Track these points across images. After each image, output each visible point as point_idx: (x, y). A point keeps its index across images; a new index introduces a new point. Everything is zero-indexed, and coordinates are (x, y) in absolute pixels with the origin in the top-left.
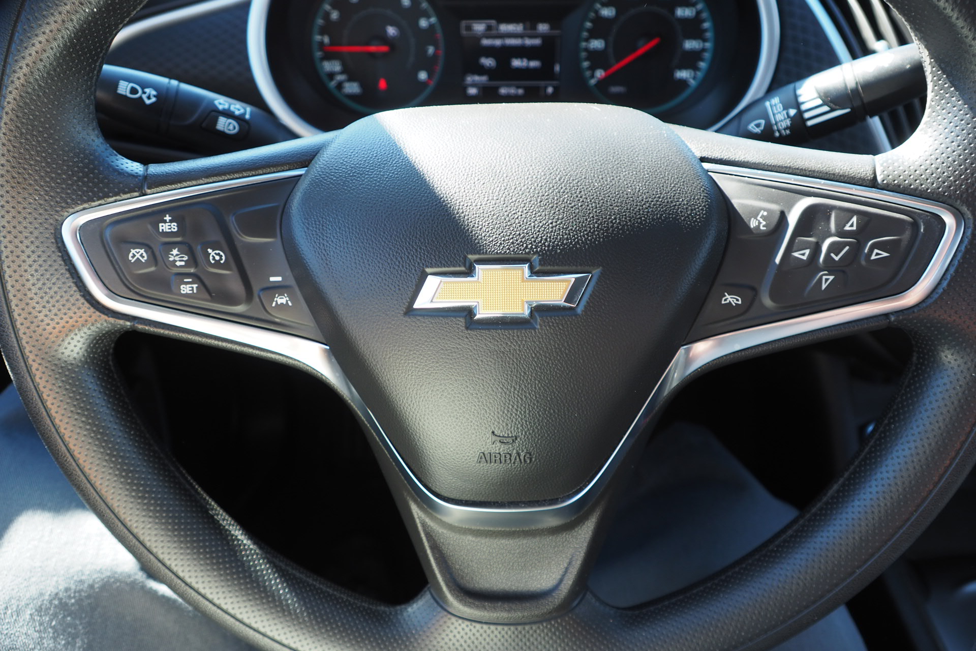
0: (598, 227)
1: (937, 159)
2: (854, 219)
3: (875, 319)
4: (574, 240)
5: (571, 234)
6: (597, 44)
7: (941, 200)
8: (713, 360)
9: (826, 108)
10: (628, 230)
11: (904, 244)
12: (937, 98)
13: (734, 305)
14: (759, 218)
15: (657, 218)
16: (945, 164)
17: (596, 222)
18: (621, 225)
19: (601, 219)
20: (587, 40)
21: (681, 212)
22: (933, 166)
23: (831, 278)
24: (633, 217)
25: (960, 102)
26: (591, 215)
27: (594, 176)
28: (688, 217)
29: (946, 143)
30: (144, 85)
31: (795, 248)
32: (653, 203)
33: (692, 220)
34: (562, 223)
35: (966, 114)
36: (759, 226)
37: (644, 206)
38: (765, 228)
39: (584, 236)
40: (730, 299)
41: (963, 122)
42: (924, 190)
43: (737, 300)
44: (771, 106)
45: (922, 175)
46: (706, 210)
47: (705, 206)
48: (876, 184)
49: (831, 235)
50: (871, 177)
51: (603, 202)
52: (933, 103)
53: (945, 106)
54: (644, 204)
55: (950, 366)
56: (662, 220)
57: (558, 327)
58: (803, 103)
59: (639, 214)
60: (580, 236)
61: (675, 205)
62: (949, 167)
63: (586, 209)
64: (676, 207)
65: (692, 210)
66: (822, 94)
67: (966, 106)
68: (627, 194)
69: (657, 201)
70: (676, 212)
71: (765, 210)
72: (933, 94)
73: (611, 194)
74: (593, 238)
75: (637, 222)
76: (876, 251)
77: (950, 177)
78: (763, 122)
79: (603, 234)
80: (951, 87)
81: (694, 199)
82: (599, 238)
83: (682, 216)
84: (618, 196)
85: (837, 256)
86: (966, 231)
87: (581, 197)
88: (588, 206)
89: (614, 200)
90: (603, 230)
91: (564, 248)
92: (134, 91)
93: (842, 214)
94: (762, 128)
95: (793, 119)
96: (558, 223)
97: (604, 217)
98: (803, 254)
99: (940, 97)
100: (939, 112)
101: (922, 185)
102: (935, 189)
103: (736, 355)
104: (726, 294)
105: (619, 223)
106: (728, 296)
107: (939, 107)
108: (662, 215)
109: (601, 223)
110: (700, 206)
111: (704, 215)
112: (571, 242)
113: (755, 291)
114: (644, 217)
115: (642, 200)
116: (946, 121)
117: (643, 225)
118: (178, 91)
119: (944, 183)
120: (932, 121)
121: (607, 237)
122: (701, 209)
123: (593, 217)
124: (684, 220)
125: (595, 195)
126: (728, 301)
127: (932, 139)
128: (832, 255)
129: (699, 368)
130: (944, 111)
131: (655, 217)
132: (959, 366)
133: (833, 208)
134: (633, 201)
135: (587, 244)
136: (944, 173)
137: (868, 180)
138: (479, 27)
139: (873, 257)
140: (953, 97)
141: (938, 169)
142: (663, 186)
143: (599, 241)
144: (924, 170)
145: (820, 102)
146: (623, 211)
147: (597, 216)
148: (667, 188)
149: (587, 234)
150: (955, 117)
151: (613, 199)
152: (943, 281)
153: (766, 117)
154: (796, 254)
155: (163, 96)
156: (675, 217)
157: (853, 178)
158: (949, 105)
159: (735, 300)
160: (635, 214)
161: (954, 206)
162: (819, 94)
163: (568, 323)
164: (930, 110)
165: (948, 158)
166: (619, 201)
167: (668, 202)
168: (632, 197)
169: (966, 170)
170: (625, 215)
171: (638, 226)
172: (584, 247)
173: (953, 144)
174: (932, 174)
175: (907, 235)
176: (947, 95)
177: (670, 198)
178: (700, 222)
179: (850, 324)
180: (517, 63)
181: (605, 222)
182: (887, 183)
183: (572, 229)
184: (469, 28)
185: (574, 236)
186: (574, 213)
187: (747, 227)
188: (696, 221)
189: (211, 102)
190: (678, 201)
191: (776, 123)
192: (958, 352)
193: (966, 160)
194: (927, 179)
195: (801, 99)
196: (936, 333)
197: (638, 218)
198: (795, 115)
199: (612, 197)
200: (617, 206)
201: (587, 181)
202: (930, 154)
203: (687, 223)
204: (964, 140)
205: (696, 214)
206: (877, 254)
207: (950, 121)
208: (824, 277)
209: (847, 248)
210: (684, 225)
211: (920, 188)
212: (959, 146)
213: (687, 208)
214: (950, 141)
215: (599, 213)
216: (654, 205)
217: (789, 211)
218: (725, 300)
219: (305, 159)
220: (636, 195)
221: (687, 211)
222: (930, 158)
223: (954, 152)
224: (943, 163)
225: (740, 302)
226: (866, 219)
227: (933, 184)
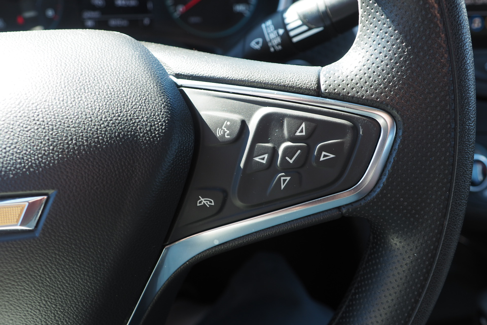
0: (53, 149)
1: (369, 69)
2: (303, 125)
3: (329, 212)
4: (28, 164)
5: (25, 158)
7: (374, 105)
8: (198, 254)
9: (305, 28)
10: (84, 150)
11: (347, 146)
12: (365, 13)
13: (208, 206)
14: (223, 128)
15: (115, 136)
16: (375, 74)
17: (51, 145)
18: (77, 146)
19: (56, 141)
21: (140, 128)
22: (366, 75)
23: (288, 178)
24: (90, 136)
25: (383, 17)
26: (47, 138)
27: (55, 98)
28: (147, 133)
29: (375, 54)
31: (255, 153)
32: (111, 122)
33: (151, 135)
34: (15, 147)
35: (389, 27)
36: (224, 135)
37: (102, 126)
38: (229, 137)
39: (38, 159)
40: (204, 201)
41: (387, 35)
42: (359, 98)
43: (211, 202)
44: (266, 27)
45: (357, 84)
46: (165, 125)
47: (164, 121)
48: (320, 93)
49: (284, 141)
50: (314, 86)
51: (60, 124)
52: (363, 19)
53: (372, 21)
54: (102, 124)
55: (397, 247)
56: (120, 137)
57: (17, 251)
58: (288, 24)
59: (97, 134)
60: (34, 160)
61: (135, 122)
62: (379, 76)
63: (42, 132)
64: (136, 124)
65: (151, 126)
66: (302, 16)
67: (388, 20)
68: (86, 115)
69: (116, 120)
70: (135, 129)
71: (228, 120)
72: (362, 10)
73: (70, 115)
74: (47, 160)
75: (94, 142)
76: (324, 153)
77: (380, 85)
78: (260, 40)
79: (58, 155)
80: (375, 3)
81: (154, 115)
82: (54, 160)
83: (141, 133)
84: (77, 117)
85: (291, 159)
86: (398, 132)
87: (38, 120)
88: (44, 129)
89: (72, 122)
90: (58, 152)
91: (17, 173)
93: (293, 121)
94: (261, 44)
95: (282, 37)
96: (12, 147)
97: (59, 138)
98: (263, 159)
99: (367, 13)
100: (368, 26)
101: (358, 92)
102: (368, 96)
103: (217, 249)
104: (200, 197)
105: (76, 144)
106: (202, 199)
107: (367, 22)
108: (121, 133)
109: (57, 145)
110: (160, 122)
111: (163, 130)
112: (25, 166)
113: (225, 194)
114: (102, 136)
115: (101, 120)
116: (373, 34)
117: (100, 144)
119: (376, 90)
120: (363, 34)
121: (63, 158)
122: (161, 125)
123: (48, 139)
124: (143, 136)
125: (53, 117)
126: (202, 204)
127: (364, 51)
128: (287, 158)
129: (188, 261)
130: (371, 25)
131: (113, 135)
132: (403, 247)
133: (284, 116)
134: (91, 121)
135: (41, 167)
136: (375, 81)
137: (312, 90)
139: (322, 159)
140: (377, 12)
141: (370, 77)
142: (124, 105)
143: (54, 163)
144: (359, 79)
145: (300, 23)
146: (80, 131)
147: (52, 138)
148: (128, 106)
149: (42, 157)
150: (381, 30)
151: (71, 120)
152: (383, 177)
153: (263, 36)
154: (257, 159)
156: (134, 134)
157: (300, 88)
158: (375, 19)
159: (208, 202)
160: (92, 133)
161: (386, 110)
162: (299, 16)
163: (27, 246)
164: (361, 24)
165: (378, 67)
166: (77, 121)
167: (127, 120)
168: (91, 117)
169: (394, 77)
170: (82, 135)
171: (95, 145)
172: (38, 170)
173: (381, 54)
174: (366, 82)
175: (348, 138)
176: (372, 11)
177: (130, 116)
178: (159, 137)
179: (309, 218)
181: (60, 143)
182: (329, 92)
183: (25, 154)
185: (27, 160)
186: (30, 137)
187: (214, 136)
188: (155, 136)
190: (138, 118)
191: (270, 41)
192: (402, 236)
193: (393, 68)
194: (362, 87)
195: (287, 21)
196: (382, 220)
197: (95, 138)
198: (283, 34)
199: (71, 119)
200: (74, 127)
201: (47, 104)
202: (363, 64)
203: (145, 139)
204: (389, 51)
205: (155, 129)
206: (325, 156)
207: (376, 34)
208: (282, 178)
209: (299, 151)
210: (143, 141)
211: (356, 95)
212: (386, 56)
213: (146, 125)
214: (378, 52)
215: (55, 135)
216: (113, 124)
217: (249, 120)
218: (200, 202)
220: (95, 115)
221: (146, 128)
222: (363, 68)
223: (382, 61)
224: (374, 72)
225: (213, 204)
226: (313, 125)
227: (367, 91)
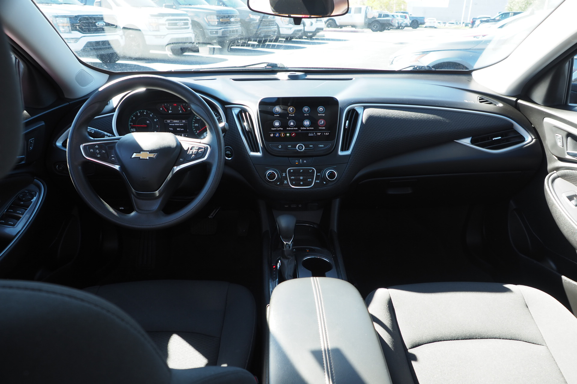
6: (196, 125)
11: (203, 151)
20: (194, 124)
30: (92, 130)
92: (90, 131)
106: (181, 159)
118: (98, 131)
138: (169, 121)
139: (199, 153)
155: (95, 132)
180: (178, 129)
184: (166, 121)
189: (104, 133)
219: (118, 139)
